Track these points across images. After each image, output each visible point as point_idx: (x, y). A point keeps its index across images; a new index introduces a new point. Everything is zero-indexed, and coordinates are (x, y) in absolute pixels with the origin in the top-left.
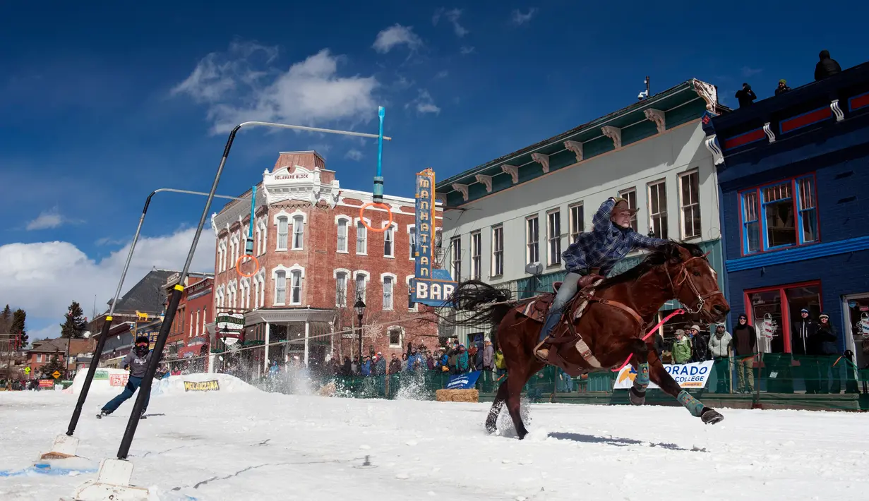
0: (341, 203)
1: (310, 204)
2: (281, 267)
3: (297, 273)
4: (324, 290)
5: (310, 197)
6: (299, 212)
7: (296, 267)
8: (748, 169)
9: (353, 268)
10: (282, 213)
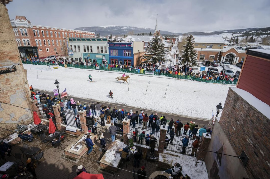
0: (33, 27)
1: (27, 27)
2: (24, 39)
3: (28, 40)
4: (34, 43)
5: (26, 26)
6: (25, 29)
7: (27, 39)
8: (111, 48)
9: (38, 39)
10: (21, 29)
